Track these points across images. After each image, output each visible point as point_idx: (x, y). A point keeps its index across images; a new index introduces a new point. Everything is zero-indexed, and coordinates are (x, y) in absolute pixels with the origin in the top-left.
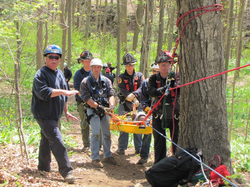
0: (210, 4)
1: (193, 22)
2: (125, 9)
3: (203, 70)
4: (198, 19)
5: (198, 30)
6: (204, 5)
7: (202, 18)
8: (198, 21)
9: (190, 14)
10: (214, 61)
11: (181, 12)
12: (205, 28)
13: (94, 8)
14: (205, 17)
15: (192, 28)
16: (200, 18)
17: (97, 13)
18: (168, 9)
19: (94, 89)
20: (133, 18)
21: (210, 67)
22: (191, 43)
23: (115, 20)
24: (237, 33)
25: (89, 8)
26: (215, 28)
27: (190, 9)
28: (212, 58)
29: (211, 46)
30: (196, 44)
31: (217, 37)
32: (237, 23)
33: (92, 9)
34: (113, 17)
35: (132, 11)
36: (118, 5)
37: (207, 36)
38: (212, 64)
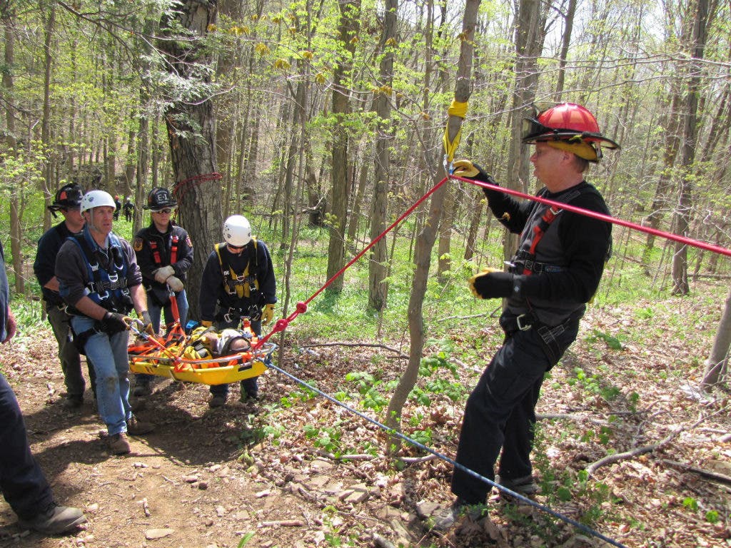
0: (208, 172)
1: (191, 190)
2: (113, 170)
3: (203, 239)
4: (196, 187)
5: (197, 199)
6: (202, 173)
7: (201, 186)
8: (197, 190)
9: (189, 183)
10: (214, 230)
11: (178, 180)
12: (204, 197)
13: (77, 168)
14: (203, 185)
15: (191, 197)
16: (199, 187)
17: (81, 175)
18: (161, 170)
19: (95, 268)
20: (122, 178)
21: (210, 237)
22: (190, 213)
23: (101, 180)
24: (235, 195)
25: (71, 169)
26: (214, 197)
27: (188, 177)
28: (212, 228)
29: (210, 215)
30: (195, 214)
31: (216, 206)
32: (234, 186)
33: (74, 168)
34: (99, 178)
35: (121, 171)
36: (105, 167)
37: (206, 204)
38: (212, 234)
